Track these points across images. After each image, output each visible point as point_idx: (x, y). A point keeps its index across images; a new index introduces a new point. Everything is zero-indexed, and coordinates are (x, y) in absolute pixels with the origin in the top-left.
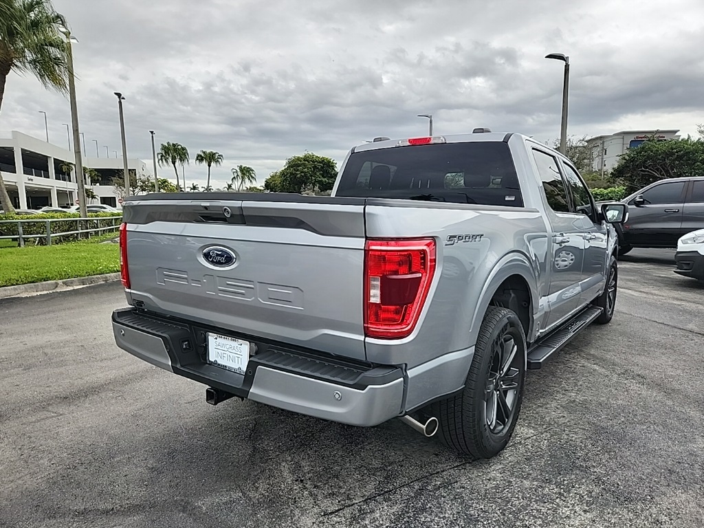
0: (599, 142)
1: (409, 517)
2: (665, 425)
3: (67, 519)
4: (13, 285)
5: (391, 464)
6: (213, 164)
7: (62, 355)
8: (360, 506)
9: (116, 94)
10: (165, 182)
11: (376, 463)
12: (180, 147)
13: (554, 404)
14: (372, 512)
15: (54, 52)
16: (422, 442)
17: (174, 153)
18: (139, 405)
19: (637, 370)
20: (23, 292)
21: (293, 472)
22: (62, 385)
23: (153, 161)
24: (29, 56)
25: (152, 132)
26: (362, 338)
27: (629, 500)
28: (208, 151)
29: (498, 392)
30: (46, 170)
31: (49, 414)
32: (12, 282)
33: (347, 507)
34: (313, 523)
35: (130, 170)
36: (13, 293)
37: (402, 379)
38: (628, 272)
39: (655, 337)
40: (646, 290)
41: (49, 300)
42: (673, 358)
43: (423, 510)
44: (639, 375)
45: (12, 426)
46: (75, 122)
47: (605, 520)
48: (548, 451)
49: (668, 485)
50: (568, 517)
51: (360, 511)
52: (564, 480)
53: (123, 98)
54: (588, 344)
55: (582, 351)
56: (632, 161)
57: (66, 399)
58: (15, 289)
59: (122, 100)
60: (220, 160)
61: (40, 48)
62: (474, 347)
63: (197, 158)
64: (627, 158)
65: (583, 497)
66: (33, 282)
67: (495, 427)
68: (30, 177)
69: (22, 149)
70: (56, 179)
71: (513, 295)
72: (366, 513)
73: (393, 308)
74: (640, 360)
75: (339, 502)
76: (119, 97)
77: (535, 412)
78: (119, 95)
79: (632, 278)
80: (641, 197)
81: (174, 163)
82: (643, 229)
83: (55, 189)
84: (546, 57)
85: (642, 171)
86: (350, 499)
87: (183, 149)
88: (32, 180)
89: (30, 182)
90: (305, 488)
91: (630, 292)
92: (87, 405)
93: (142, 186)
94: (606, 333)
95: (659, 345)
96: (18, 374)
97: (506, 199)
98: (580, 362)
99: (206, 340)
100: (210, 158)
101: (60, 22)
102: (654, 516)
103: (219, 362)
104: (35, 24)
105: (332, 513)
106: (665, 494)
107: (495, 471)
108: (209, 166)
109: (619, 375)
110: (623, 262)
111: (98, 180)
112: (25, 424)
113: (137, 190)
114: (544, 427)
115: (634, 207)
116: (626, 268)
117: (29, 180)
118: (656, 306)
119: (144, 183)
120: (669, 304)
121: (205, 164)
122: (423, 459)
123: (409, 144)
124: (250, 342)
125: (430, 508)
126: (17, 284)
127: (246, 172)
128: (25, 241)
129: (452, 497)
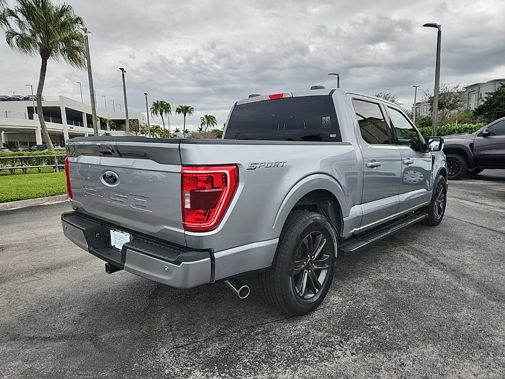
0: (476, 89)
1: (230, 352)
2: (444, 299)
3: (21, 342)
4: (41, 197)
5: (233, 317)
6: (187, 114)
7: (56, 241)
8: (201, 343)
9: (120, 69)
10: (157, 127)
11: (224, 316)
12: (165, 103)
13: (366, 281)
14: (207, 347)
15: (76, 43)
16: (260, 303)
17: (161, 107)
18: (90, 274)
19: (442, 260)
20: (46, 201)
21: (167, 320)
22: (48, 261)
23: (147, 113)
24: (62, 46)
25: (146, 94)
26: (183, 231)
27: (390, 349)
28: (184, 106)
29: (310, 271)
30: (82, 121)
31: (33, 278)
32: (40, 195)
33: (192, 343)
34: (167, 352)
35: (130, 120)
36: (40, 202)
37: (209, 258)
38: (474, 187)
39: (470, 236)
40: (482, 201)
41: (61, 207)
42: (475, 251)
43: (241, 348)
44: (442, 263)
45: (9, 285)
46: (91, 89)
47: (364, 361)
48: (346, 313)
49: (424, 341)
50: (339, 357)
51: (199, 346)
52: (348, 333)
53: (125, 72)
54: (413, 239)
55: (406, 245)
56: (489, 103)
57: (47, 269)
58: (41, 200)
59: (124, 73)
60: (192, 111)
61: (67, 41)
62: (278, 239)
63: (177, 110)
64: (486, 100)
65: (356, 344)
66: (54, 195)
67: (304, 295)
68: (71, 126)
69: (66, 108)
70: (88, 127)
71: (329, 204)
72: (203, 348)
73: (202, 211)
74: (448, 253)
75: (189, 340)
76: (123, 71)
77: (350, 286)
78: (122, 69)
79: (475, 192)
80: (487, 131)
81: (161, 114)
82: (488, 155)
83: (88, 133)
84: (423, 26)
85: (497, 110)
86: (197, 338)
87: (168, 104)
88: (73, 128)
89: (72, 129)
90: (171, 330)
91: (467, 202)
92: (58, 274)
93: (141, 131)
94: (432, 232)
95: (471, 243)
96: (25, 253)
97: (331, 136)
98: (400, 253)
99: (109, 232)
100: (185, 110)
101: (80, 22)
102: (402, 360)
103: (116, 247)
104: (64, 25)
105: (180, 347)
106: (418, 346)
107: (302, 325)
108: (185, 116)
109: (427, 263)
110: (473, 180)
111: (114, 127)
112: (18, 284)
113: (138, 133)
114: (352, 297)
115: (482, 138)
116: (473, 185)
117: (71, 128)
118: (483, 214)
119: (143, 128)
120: (494, 212)
121: (182, 114)
122: (256, 315)
123: (269, 99)
124: (130, 234)
125: (247, 346)
126: (43, 197)
127: (210, 120)
128: (59, 169)
129: (264, 340)
